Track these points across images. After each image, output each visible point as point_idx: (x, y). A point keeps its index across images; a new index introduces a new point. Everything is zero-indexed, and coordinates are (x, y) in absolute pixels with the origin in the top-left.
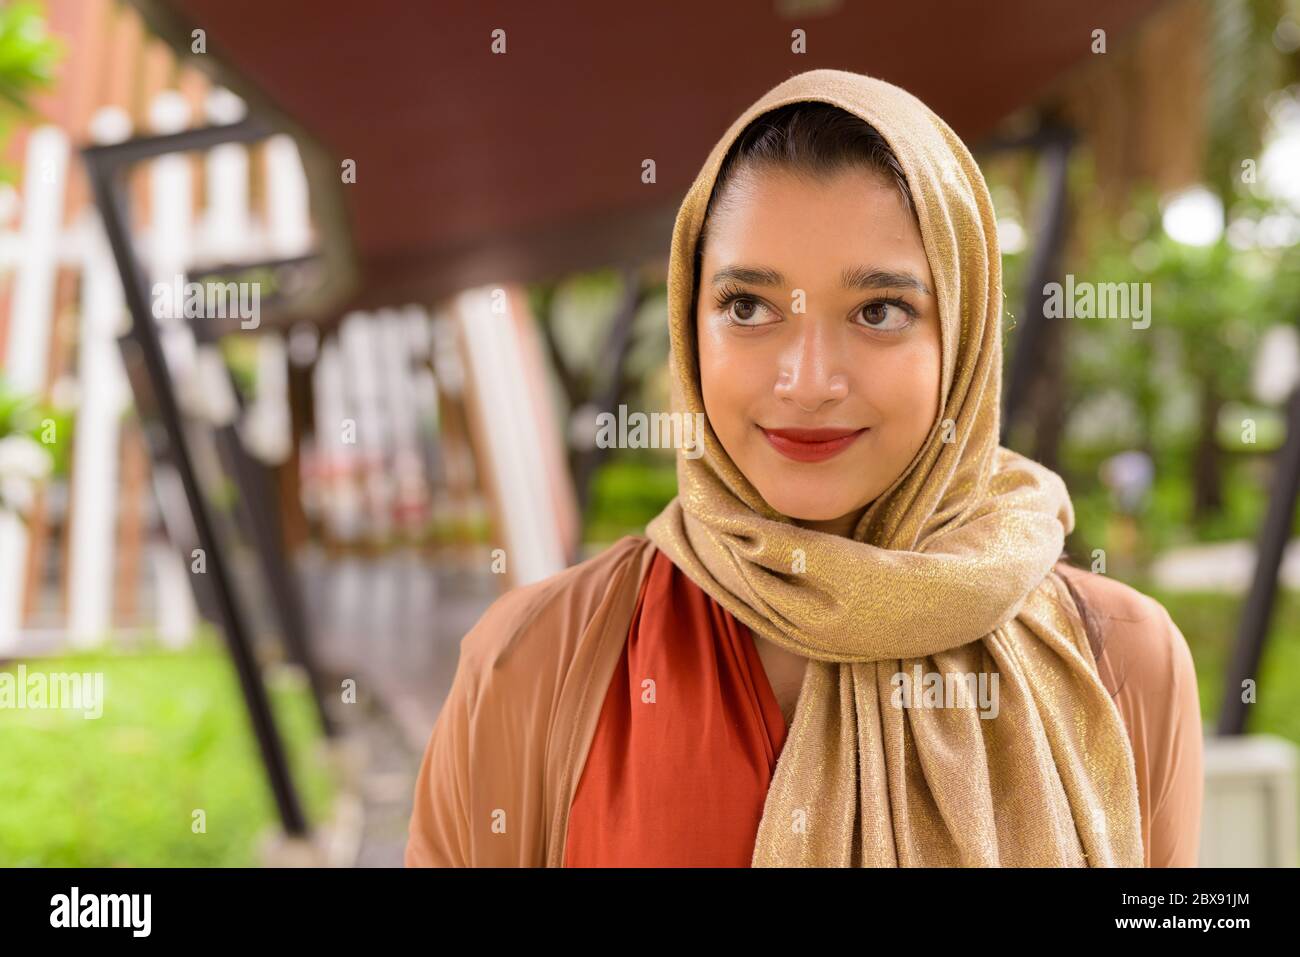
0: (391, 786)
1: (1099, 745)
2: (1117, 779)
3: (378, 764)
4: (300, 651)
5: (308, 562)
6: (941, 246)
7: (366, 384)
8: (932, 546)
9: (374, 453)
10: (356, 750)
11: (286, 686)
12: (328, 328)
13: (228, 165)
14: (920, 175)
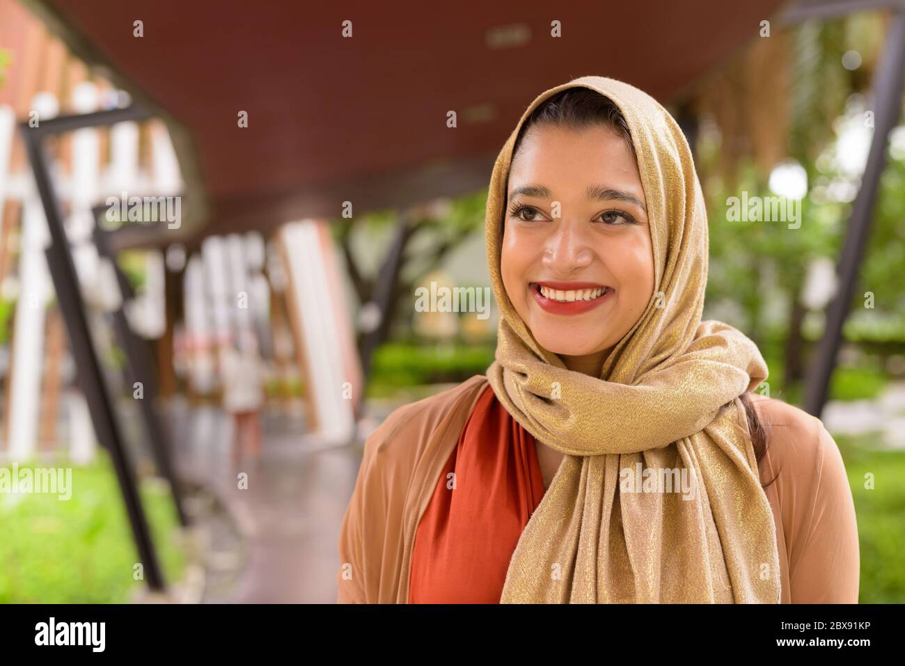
0: (225, 560)
1: (750, 516)
2: (761, 538)
3: (217, 545)
4: (166, 469)
5: (176, 407)
6: (652, 177)
7: (219, 287)
8: (644, 381)
9: (223, 333)
10: (201, 536)
11: (154, 493)
12: (193, 248)
13: (125, 135)
14: (639, 131)
